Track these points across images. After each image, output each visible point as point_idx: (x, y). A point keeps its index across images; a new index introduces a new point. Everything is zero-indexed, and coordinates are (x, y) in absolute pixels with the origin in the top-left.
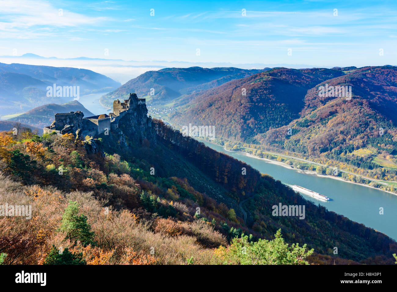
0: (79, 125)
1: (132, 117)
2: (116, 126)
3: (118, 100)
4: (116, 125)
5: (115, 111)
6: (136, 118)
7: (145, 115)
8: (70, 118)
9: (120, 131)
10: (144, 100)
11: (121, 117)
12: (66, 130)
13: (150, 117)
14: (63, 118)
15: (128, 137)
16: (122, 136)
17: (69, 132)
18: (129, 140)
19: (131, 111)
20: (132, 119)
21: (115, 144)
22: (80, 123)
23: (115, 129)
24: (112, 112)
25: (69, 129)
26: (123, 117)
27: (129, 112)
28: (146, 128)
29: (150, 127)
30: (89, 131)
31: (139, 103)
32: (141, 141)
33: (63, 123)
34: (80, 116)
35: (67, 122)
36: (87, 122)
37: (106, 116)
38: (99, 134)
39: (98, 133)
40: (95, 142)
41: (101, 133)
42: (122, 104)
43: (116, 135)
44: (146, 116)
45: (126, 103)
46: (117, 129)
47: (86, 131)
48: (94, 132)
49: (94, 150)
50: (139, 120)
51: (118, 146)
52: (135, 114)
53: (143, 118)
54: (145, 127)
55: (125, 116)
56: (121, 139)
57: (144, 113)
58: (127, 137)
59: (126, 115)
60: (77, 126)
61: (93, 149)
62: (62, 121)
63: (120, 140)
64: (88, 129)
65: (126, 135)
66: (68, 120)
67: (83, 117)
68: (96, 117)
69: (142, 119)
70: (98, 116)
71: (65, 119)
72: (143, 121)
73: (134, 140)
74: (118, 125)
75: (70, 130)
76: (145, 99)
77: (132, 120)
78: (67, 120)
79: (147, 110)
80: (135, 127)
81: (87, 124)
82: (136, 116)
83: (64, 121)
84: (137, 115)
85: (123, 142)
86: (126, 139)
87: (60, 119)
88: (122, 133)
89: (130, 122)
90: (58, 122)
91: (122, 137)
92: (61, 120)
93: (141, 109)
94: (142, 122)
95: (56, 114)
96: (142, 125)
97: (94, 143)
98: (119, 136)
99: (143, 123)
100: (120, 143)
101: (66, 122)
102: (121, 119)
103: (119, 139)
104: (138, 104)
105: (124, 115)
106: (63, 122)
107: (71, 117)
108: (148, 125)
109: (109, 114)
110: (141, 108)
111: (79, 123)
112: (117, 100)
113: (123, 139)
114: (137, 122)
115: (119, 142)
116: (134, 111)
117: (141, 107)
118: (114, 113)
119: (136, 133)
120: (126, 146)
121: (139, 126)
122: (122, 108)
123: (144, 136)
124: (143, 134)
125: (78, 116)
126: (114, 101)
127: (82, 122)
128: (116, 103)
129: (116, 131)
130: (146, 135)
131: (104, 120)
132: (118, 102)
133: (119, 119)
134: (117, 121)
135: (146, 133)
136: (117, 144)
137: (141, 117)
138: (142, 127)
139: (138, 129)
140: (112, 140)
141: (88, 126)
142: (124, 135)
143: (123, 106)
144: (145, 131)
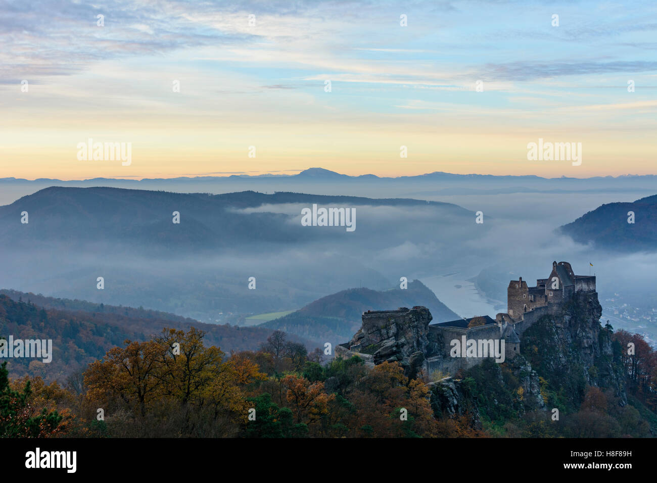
0: (418, 341)
1: (559, 325)
2: (515, 349)
3: (521, 278)
4: (514, 345)
5: (511, 309)
6: (569, 329)
7: (594, 321)
8: (397, 325)
9: (525, 363)
10: (592, 280)
11: (529, 325)
12: (386, 352)
13: (609, 326)
14: (381, 324)
15: (545, 379)
16: (531, 377)
17: (392, 358)
18: (549, 388)
19: (555, 308)
20: (556, 331)
21: (511, 396)
22: (422, 338)
23: (511, 357)
24: (504, 311)
25: (393, 350)
26: (533, 324)
27: (550, 313)
28: (595, 357)
29: (609, 356)
30: (444, 358)
31: (578, 287)
32: (581, 392)
33: (381, 335)
34: (423, 318)
35: (391, 334)
36: (438, 335)
37: (487, 320)
38: (468, 366)
39: (466, 365)
40: (457, 388)
41: (474, 365)
42: (532, 290)
43: (513, 373)
44: (596, 324)
45: (541, 288)
46: (515, 357)
47: (434, 359)
49: (453, 408)
50: (576, 335)
51: (519, 403)
52: (567, 318)
53: (587, 330)
54: (593, 355)
55: (538, 322)
56: (527, 383)
57: (592, 317)
58: (543, 380)
59: (541, 319)
60: (415, 344)
61: (450, 407)
62: (379, 330)
63: (523, 387)
64: (440, 355)
65: (540, 373)
66: (393, 330)
67: (429, 323)
68: (463, 324)
69: (585, 331)
70: (469, 320)
71: (387, 327)
72: (588, 338)
73: (562, 389)
74: (518, 345)
75: (393, 353)
76: (595, 277)
77: (557, 333)
78: (390, 329)
79: (599, 309)
80: (565, 354)
81: (438, 340)
82: (570, 322)
83: (384, 331)
84: (573, 322)
85: (531, 392)
86: (541, 385)
87: (374, 326)
88: (529, 369)
89: (553, 338)
90: (369, 332)
91: (528, 377)
92: (377, 327)
93: (582, 304)
94: (585, 341)
95: (365, 313)
96: (584, 348)
97: (453, 392)
98: (522, 376)
99: (587, 343)
100: (524, 395)
101: (388, 333)
102: (527, 330)
103: (521, 382)
104: (576, 290)
105: (535, 318)
106: (380, 332)
107: (401, 321)
108: (601, 349)
109: (498, 315)
110: (585, 300)
111: (420, 339)
112: (518, 279)
113: (531, 386)
114: (570, 341)
115: (521, 391)
116: (563, 309)
117: (581, 298)
118: (511, 312)
119: (567, 369)
120: (541, 404)
121: (576, 352)
122: (531, 301)
123: (590, 379)
124: (587, 373)
125: (417, 319)
126: (511, 281)
127: (427, 334)
128: (515, 288)
129: (513, 362)
130: (596, 377)
131: (482, 330)
132: (520, 285)
133: (524, 329)
134: (516, 335)
135: (596, 371)
136: (515, 396)
137: (582, 326)
138: (586, 354)
139: (574, 358)
140: (502, 386)
141: (441, 346)
142: (535, 373)
143: (533, 296)
144: (594, 365)
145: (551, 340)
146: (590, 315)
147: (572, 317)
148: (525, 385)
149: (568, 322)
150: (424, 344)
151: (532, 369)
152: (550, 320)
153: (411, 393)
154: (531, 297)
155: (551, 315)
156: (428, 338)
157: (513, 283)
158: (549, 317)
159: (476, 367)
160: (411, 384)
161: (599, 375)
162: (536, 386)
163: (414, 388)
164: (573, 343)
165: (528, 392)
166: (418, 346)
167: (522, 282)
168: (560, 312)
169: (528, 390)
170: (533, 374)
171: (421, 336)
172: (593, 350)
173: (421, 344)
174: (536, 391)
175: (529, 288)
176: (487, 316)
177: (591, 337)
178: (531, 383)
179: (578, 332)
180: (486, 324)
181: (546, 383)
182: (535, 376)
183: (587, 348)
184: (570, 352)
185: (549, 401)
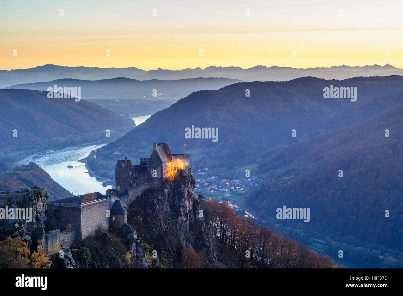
0: (37, 218)
1: (160, 197)
3: (126, 158)
5: (119, 185)
6: (167, 200)
7: (189, 193)
8: (18, 204)
9: (131, 232)
10: (186, 157)
11: (134, 198)
13: (200, 196)
14: (3, 204)
15: (149, 244)
16: (136, 243)
17: (15, 234)
19: (156, 183)
20: (158, 202)
21: (120, 261)
22: (41, 215)
23: (120, 227)
24: (113, 187)
25: (15, 227)
26: (138, 198)
27: (152, 187)
28: (190, 223)
29: (202, 222)
30: (61, 231)
31: (175, 164)
32: (179, 253)
34: (41, 197)
36: (55, 211)
37: (98, 196)
38: (83, 237)
40: (74, 257)
41: (87, 235)
42: (136, 168)
43: (121, 241)
45: (144, 166)
48: (70, 234)
50: (174, 205)
54: (188, 221)
55: (142, 195)
56: (133, 249)
57: (187, 189)
58: (147, 245)
59: (145, 193)
63: (131, 253)
64: (58, 228)
65: (145, 239)
67: (46, 200)
69: (181, 201)
70: (82, 196)
72: (184, 207)
73: (163, 252)
77: (159, 204)
79: (193, 182)
80: (165, 222)
81: (55, 215)
82: (169, 195)
84: (171, 194)
85: (137, 256)
86: (145, 249)
88: (135, 236)
89: (154, 210)
91: (135, 244)
93: (179, 178)
94: (182, 210)
96: (181, 215)
97: (70, 260)
98: (128, 244)
99: (184, 212)
100: (131, 259)
102: (132, 202)
103: (129, 248)
104: (173, 167)
105: (139, 192)
108: (195, 216)
109: (107, 191)
111: (39, 215)
112: (124, 159)
113: (137, 251)
114: (169, 210)
115: (129, 256)
116: (163, 183)
118: (119, 188)
119: (167, 235)
120: (146, 266)
121: (174, 219)
122: (136, 177)
123: (186, 242)
124: (184, 237)
125: (36, 197)
126: (118, 161)
127: (44, 210)
128: (121, 167)
129: (121, 232)
130: (191, 240)
131: (94, 204)
132: (126, 164)
133: (130, 202)
134: (124, 208)
135: (191, 234)
136: (123, 261)
137: (179, 197)
138: (182, 221)
139: (173, 225)
140: (112, 253)
141: (57, 221)
142: (140, 240)
143: (137, 173)
144: (190, 230)
145: (153, 211)
146: (186, 187)
147: (171, 190)
148: (132, 251)
149: (167, 194)
150: (42, 219)
151: (138, 236)
152: (152, 193)
153: (33, 264)
154: (135, 175)
155: (153, 189)
156: (46, 215)
157: (119, 163)
158: (150, 190)
159: (89, 238)
160: (33, 256)
161: (193, 238)
162: (141, 250)
163: (35, 260)
164: (171, 212)
165: (134, 257)
166: (37, 222)
167: (128, 161)
168: (160, 186)
169: (134, 255)
170: (139, 241)
171: (40, 213)
172: (189, 217)
173: (40, 220)
174: (141, 255)
175: (134, 166)
176: (98, 192)
177: (187, 206)
178: (137, 248)
179: (175, 203)
180: (97, 199)
181: (150, 247)
182: (141, 242)
183: (183, 215)
184: (169, 220)
185: (152, 263)
